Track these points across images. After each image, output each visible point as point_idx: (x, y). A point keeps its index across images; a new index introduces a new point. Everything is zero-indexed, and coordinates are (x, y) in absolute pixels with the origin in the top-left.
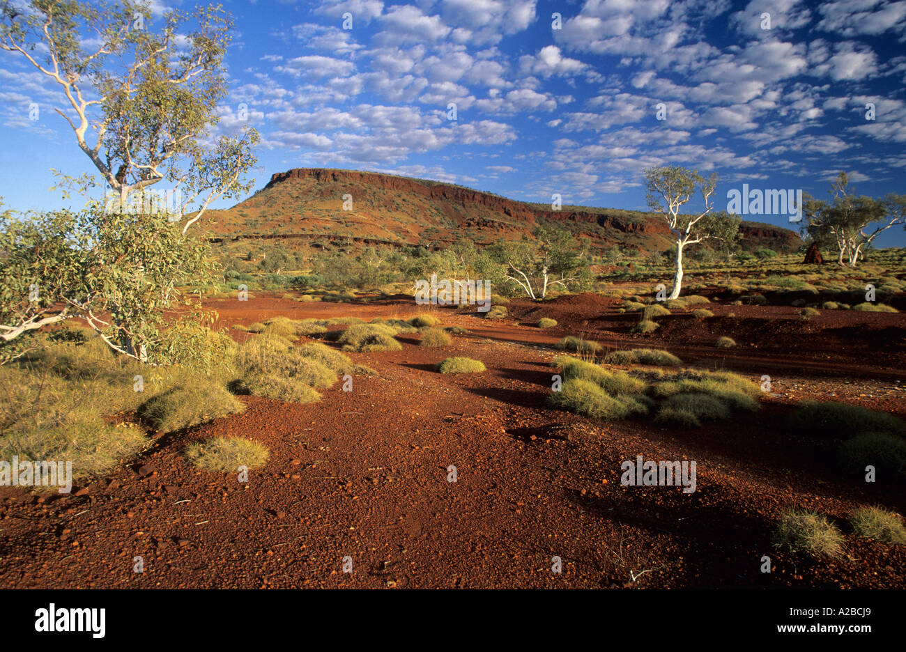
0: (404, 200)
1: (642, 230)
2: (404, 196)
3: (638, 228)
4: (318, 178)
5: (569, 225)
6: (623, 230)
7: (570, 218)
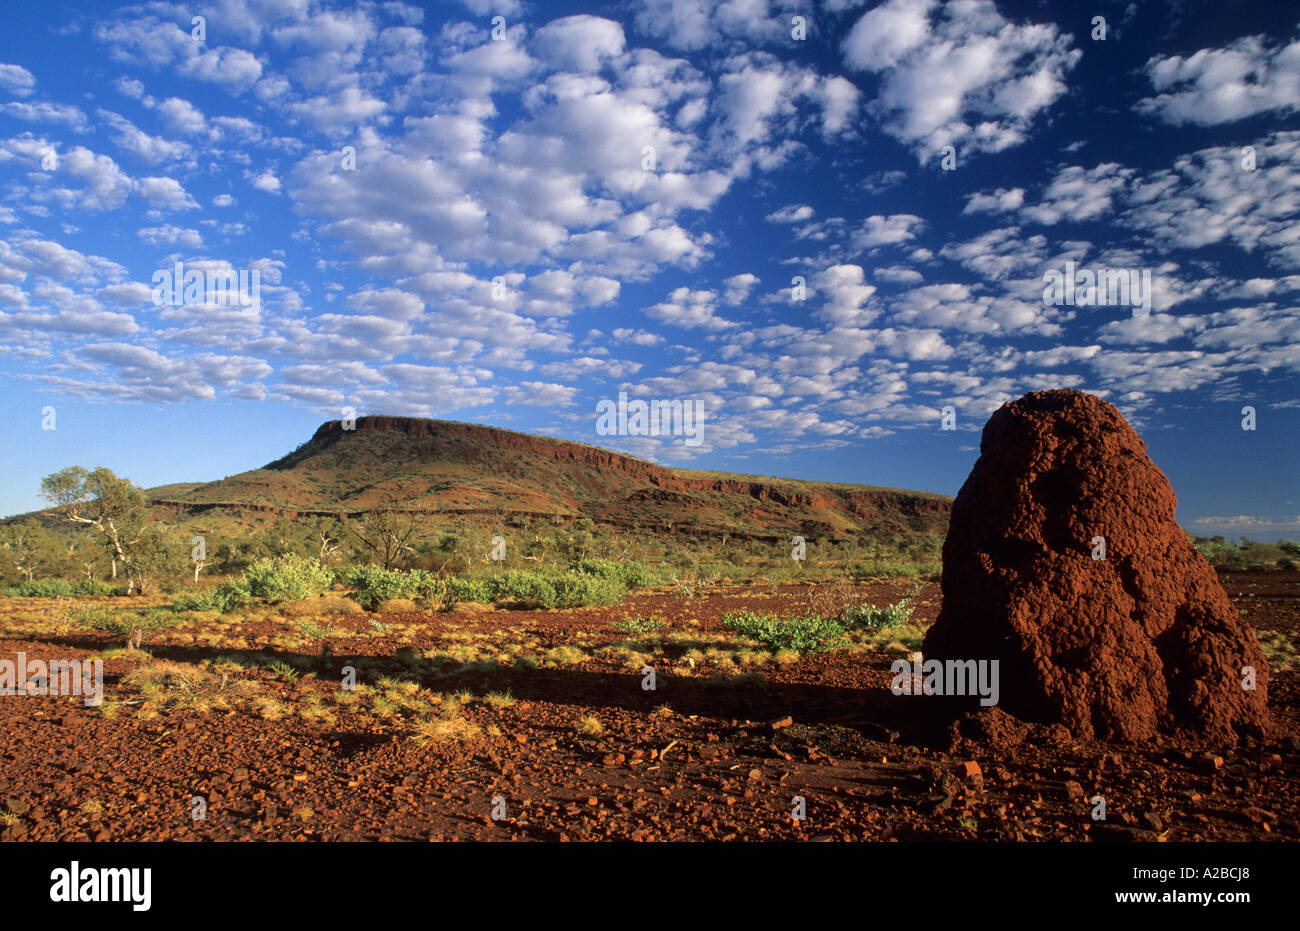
0: (526, 463)
1: (809, 503)
2: (525, 458)
3: (804, 500)
4: (406, 431)
5: (715, 497)
6: (785, 503)
7: (714, 488)
